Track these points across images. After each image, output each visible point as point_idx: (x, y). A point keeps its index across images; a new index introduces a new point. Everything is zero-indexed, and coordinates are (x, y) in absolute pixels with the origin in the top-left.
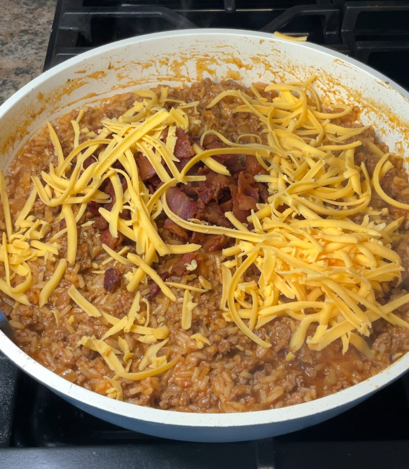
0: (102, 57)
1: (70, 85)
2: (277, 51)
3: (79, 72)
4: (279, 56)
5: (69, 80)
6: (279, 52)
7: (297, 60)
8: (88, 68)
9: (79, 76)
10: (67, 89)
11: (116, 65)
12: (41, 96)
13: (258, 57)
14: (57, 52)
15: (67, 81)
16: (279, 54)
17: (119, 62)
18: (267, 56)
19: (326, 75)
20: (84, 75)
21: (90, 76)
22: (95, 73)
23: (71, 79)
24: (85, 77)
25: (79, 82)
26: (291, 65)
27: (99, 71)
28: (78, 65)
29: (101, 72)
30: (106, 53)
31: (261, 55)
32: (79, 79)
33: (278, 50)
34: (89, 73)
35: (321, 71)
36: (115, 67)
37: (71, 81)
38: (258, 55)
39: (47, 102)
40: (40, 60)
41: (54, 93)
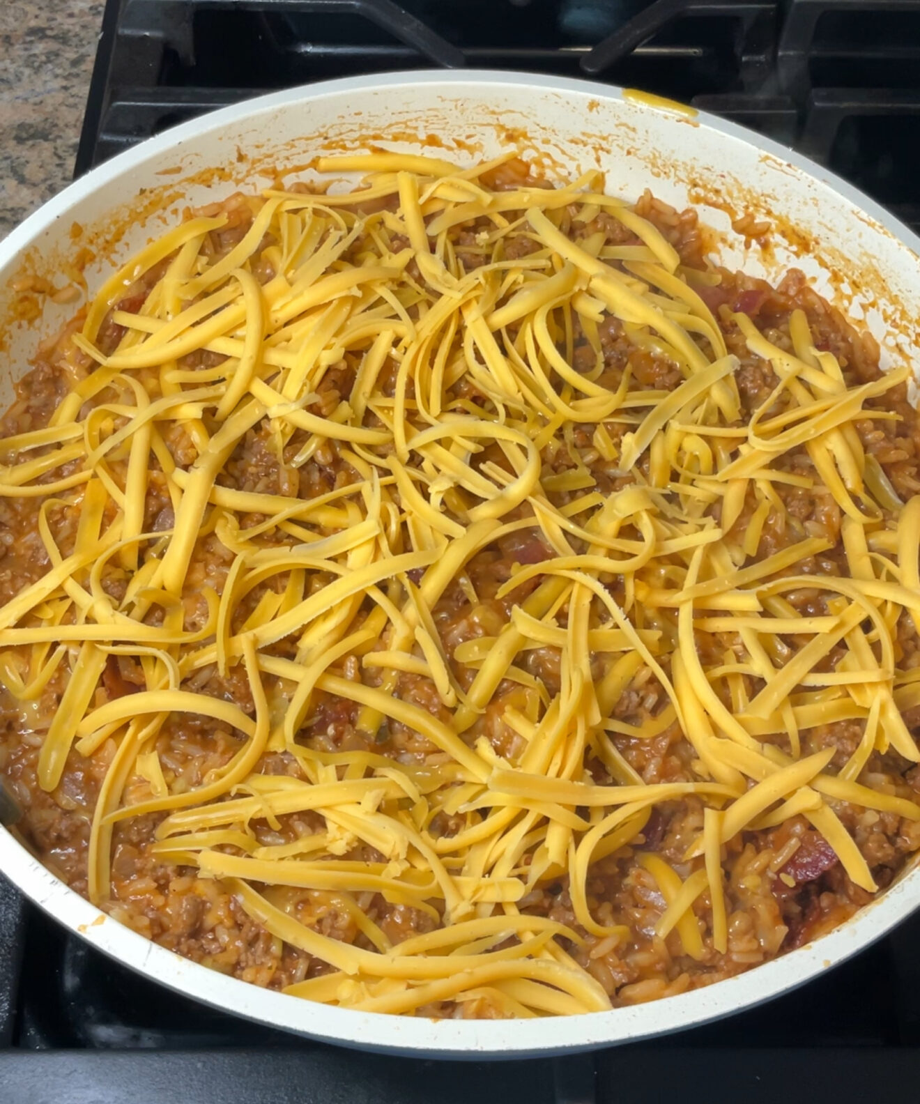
0: (221, 135)
1: (146, 202)
2: (628, 127)
3: (166, 172)
4: (634, 140)
5: (142, 191)
6: (634, 130)
7: (673, 152)
8: (187, 160)
9: (167, 179)
10: (138, 210)
11: (252, 154)
12: (77, 231)
13: (584, 138)
14: (115, 96)
15: (138, 192)
16: (631, 134)
17: (258, 147)
18: (604, 139)
19: (740, 190)
20: (177, 178)
21: (192, 180)
22: (203, 173)
23: (148, 188)
24: (179, 183)
25: (166, 194)
26: (660, 162)
27: (213, 165)
28: (165, 155)
29: (217, 169)
30: (230, 126)
31: (590, 136)
32: (166, 188)
33: (631, 125)
34: (190, 172)
35: (729, 180)
36: (250, 157)
37: (147, 193)
38: (584, 134)
39: (91, 242)
40: (75, 106)
41: (107, 221)
